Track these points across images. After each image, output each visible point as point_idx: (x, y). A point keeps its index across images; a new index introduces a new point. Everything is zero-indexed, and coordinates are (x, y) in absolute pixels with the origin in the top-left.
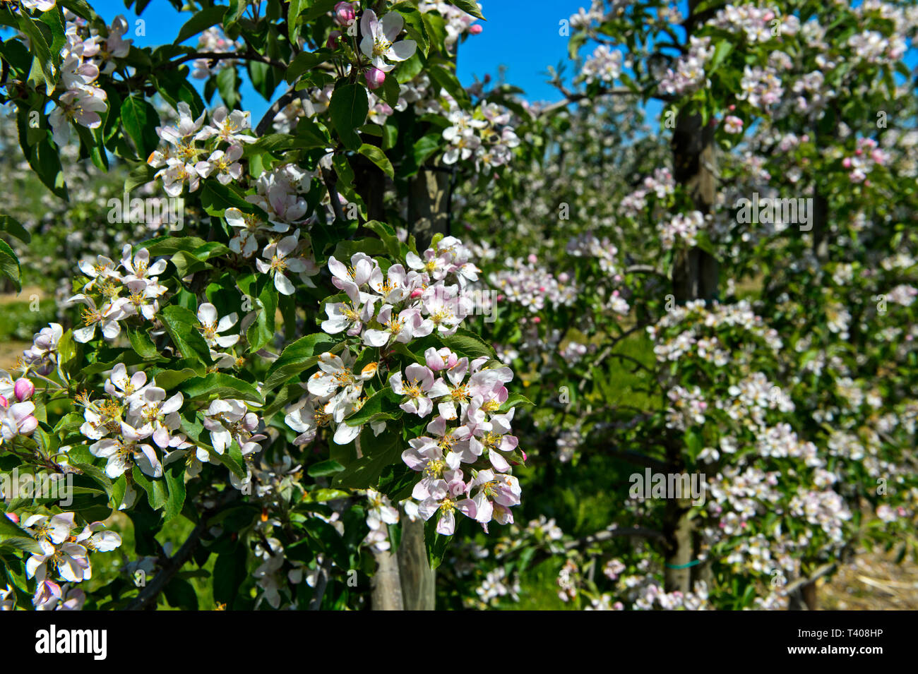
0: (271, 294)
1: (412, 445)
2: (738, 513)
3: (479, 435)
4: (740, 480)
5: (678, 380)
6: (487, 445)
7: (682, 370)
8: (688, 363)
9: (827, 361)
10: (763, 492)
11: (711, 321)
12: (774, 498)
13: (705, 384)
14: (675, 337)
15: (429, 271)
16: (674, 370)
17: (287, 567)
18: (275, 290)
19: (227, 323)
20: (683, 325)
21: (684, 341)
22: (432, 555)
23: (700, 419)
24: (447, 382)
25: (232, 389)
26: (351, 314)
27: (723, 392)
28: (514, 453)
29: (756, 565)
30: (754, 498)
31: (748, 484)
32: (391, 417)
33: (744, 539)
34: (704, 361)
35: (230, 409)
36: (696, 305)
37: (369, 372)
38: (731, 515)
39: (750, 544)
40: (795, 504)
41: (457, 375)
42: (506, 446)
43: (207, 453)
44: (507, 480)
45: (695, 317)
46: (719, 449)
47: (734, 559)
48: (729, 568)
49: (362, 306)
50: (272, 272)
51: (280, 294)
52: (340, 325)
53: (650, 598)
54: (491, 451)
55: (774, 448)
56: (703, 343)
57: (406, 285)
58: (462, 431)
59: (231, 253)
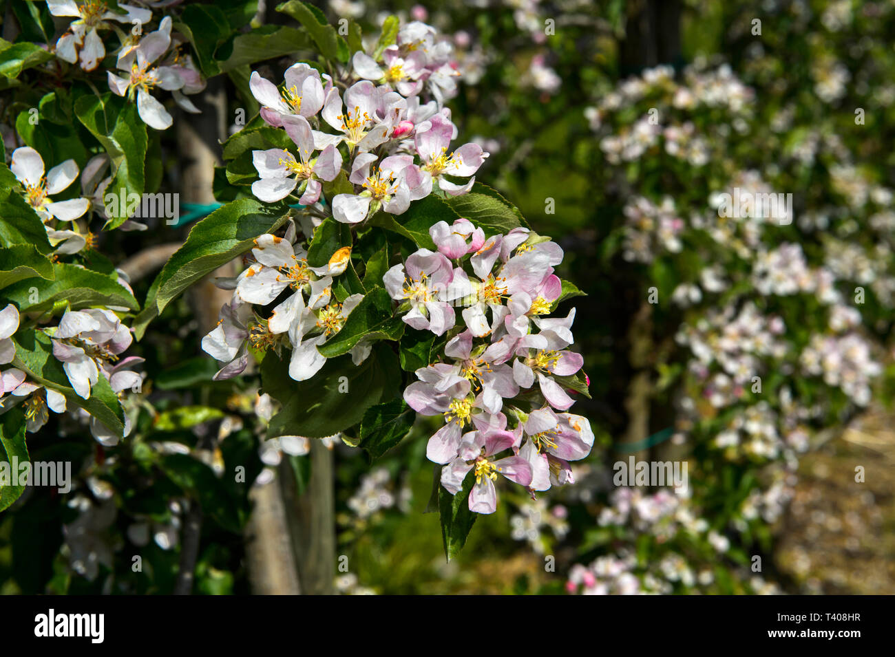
0: (132, 128)
1: (421, 377)
2: (731, 376)
3: (522, 355)
4: (732, 329)
5: (637, 188)
6: (535, 368)
7: (645, 174)
8: (653, 163)
9: (821, 144)
10: (764, 343)
11: (683, 99)
12: (780, 351)
13: (677, 190)
14: (631, 126)
15: (391, 81)
16: (632, 174)
17: (123, 522)
18: (139, 121)
19: (62, 180)
20: (641, 106)
21: (646, 130)
22: (450, 540)
23: (673, 245)
24: (470, 273)
25: (87, 291)
26: (299, 168)
27: (701, 203)
28: (576, 379)
29: (758, 448)
30: (753, 353)
31: (744, 334)
32: (384, 334)
33: (740, 411)
34: (674, 159)
35: (96, 326)
36: (656, 76)
37: (339, 262)
38: (721, 381)
39: (747, 418)
40: (810, 359)
41: (484, 262)
42: (563, 368)
43: (63, 398)
44: (572, 423)
45: (657, 95)
46: (699, 284)
47: (727, 440)
48: (720, 453)
49: (316, 153)
50: (131, 91)
51: (149, 128)
52: (280, 188)
53: (623, 507)
54: (542, 378)
55: (779, 280)
56: (674, 133)
57: (382, 115)
58: (498, 350)
59: (58, 61)
